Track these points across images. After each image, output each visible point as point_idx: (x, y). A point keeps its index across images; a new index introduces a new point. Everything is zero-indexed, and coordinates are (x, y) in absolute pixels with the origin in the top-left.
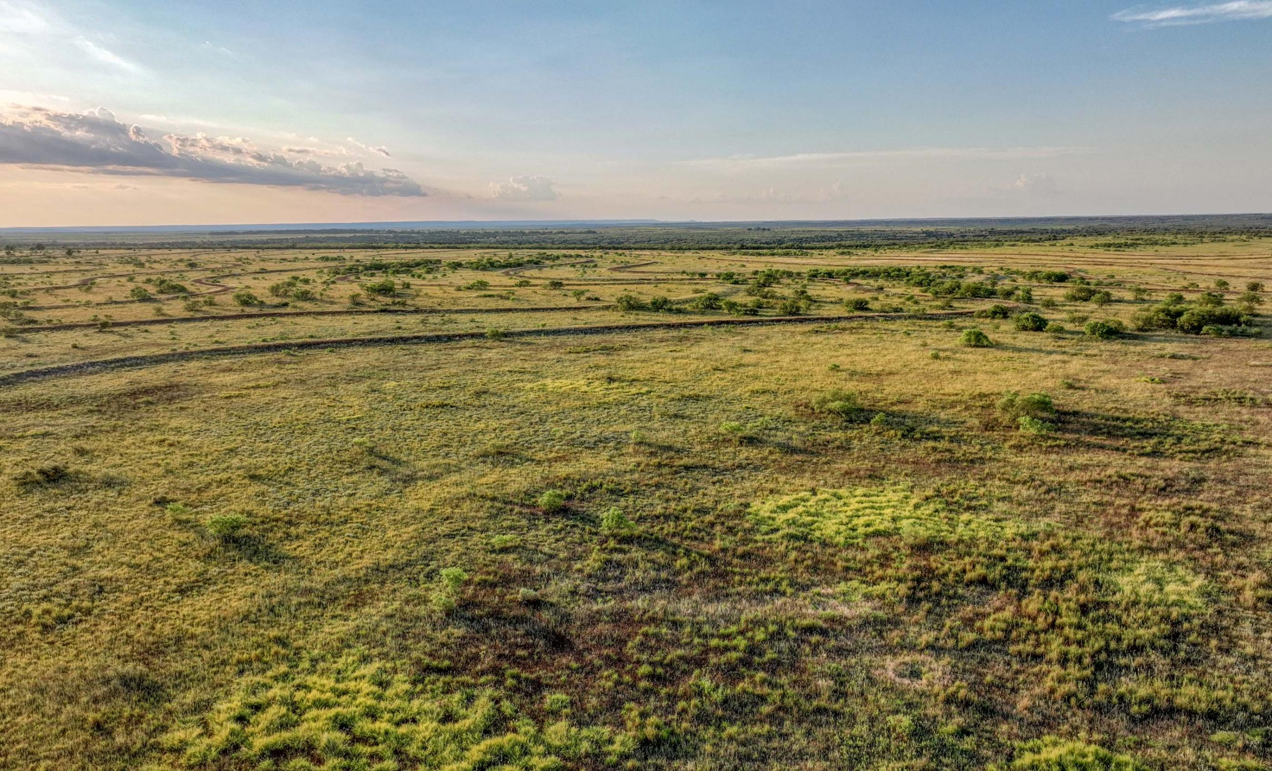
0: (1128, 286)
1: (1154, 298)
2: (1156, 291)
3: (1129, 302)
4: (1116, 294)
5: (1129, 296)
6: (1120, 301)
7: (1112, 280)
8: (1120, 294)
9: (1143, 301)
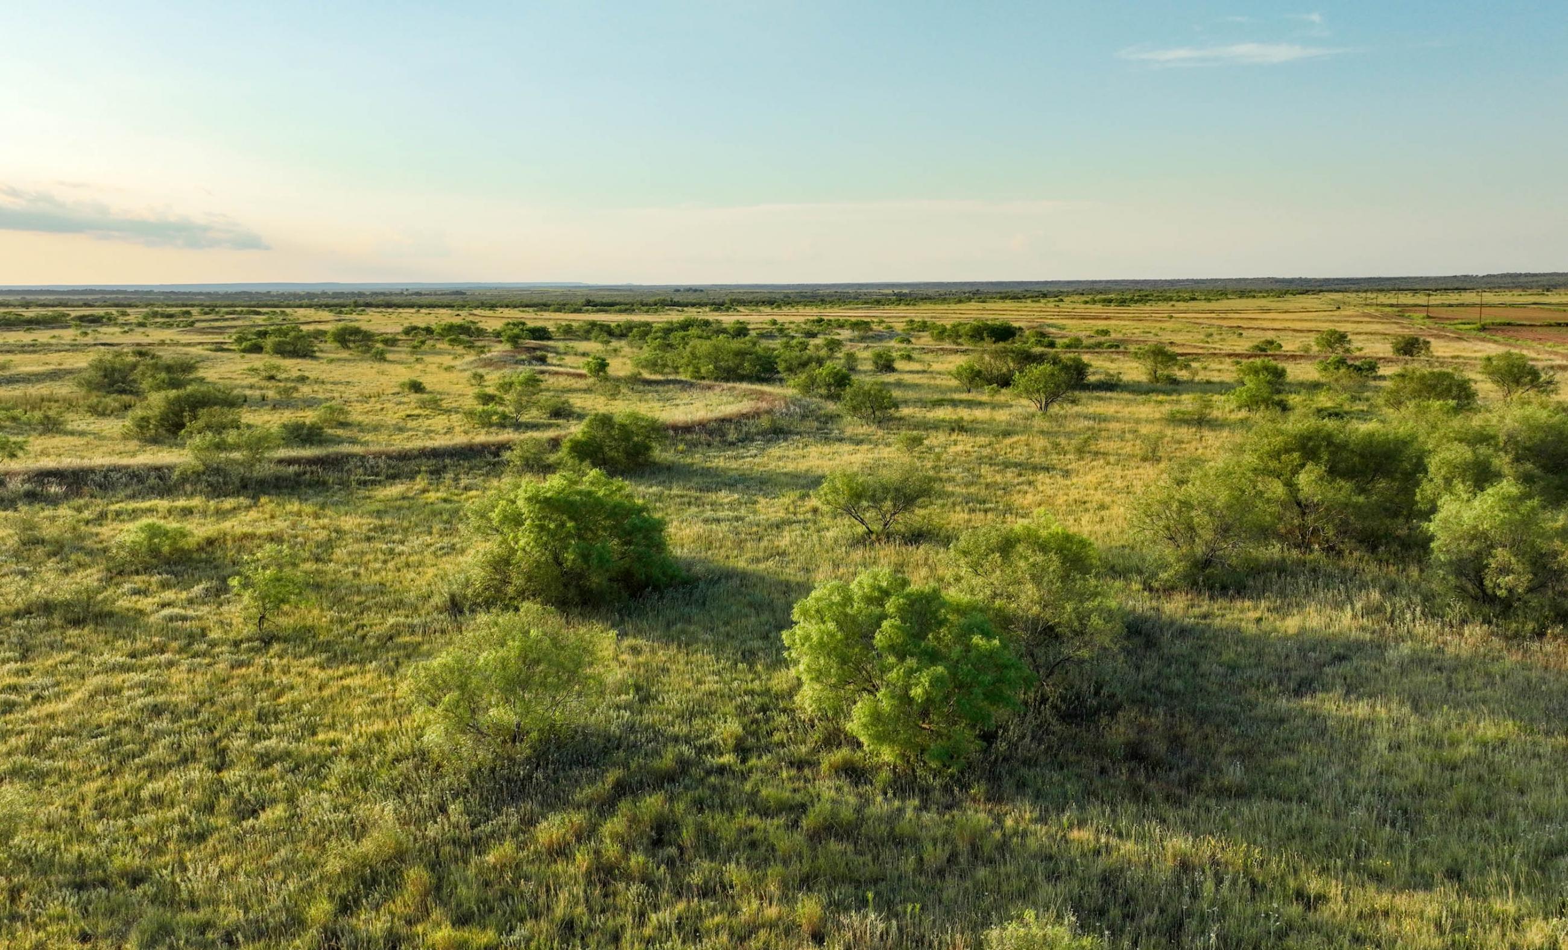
0: (1132, 348)
1: (1201, 376)
2: (1196, 357)
3: (1135, 389)
4: (1099, 366)
5: (1134, 371)
6: (1110, 385)
7: (1102, 339)
8: (1112, 367)
9: (1174, 386)
